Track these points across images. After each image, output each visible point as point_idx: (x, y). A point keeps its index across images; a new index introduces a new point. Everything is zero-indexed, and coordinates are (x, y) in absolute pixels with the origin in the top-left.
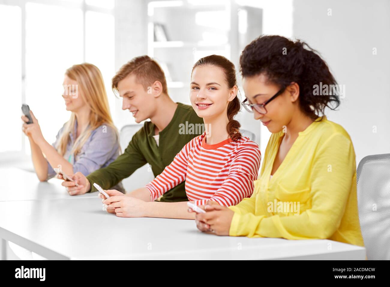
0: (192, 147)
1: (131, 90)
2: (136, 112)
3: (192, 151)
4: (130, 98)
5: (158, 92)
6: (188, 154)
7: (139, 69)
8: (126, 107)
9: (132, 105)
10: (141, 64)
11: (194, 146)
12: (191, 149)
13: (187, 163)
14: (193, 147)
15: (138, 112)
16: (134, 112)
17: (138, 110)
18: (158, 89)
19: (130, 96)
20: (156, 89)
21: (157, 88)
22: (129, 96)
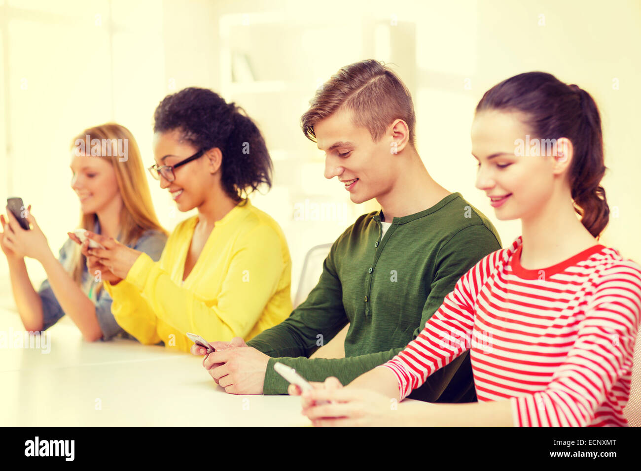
0: (488, 277)
1: (344, 140)
2: (353, 182)
3: (487, 285)
4: (344, 156)
5: (400, 141)
6: (479, 291)
7: (360, 95)
8: (332, 171)
9: (345, 169)
10: (362, 83)
11: (491, 274)
12: (485, 282)
13: (473, 320)
14: (490, 278)
15: (358, 183)
16: (348, 183)
17: (358, 179)
18: (401, 135)
19: (342, 151)
20: (396, 135)
21: (398, 133)
22: (339, 151)
